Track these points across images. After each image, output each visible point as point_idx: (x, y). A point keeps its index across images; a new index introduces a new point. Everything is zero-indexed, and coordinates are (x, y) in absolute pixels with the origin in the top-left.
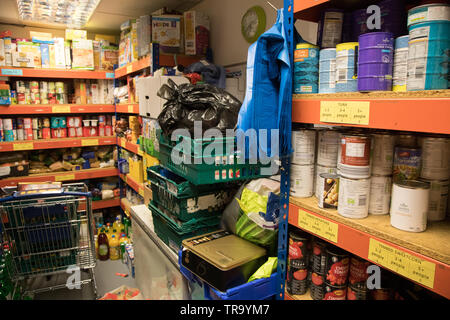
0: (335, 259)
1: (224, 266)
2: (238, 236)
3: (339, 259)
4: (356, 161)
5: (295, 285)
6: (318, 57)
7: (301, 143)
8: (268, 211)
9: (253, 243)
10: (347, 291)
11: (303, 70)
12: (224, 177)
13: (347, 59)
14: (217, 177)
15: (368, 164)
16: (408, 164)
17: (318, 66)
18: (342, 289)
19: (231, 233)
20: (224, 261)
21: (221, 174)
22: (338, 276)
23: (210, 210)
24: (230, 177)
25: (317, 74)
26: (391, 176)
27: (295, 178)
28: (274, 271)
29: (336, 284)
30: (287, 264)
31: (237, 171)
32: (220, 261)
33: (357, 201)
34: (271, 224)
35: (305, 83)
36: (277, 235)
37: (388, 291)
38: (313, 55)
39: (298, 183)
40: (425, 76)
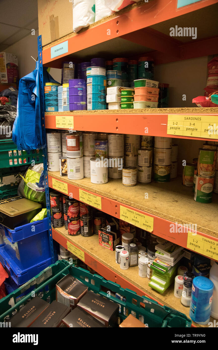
0: (70, 204)
1: (12, 214)
2: (27, 199)
3: (72, 203)
4: (72, 149)
5: (55, 222)
6: (57, 90)
7: (51, 140)
8: (40, 182)
9: (35, 201)
10: (80, 221)
11: (49, 98)
12: (16, 163)
13: (66, 93)
14: (11, 163)
15: (79, 150)
16: (100, 149)
17: (57, 96)
18: (77, 220)
19: (23, 197)
20: (13, 212)
21: (13, 162)
22: (73, 213)
23: (12, 185)
24: (20, 163)
25: (57, 100)
26: (94, 156)
27: (50, 161)
28: (45, 216)
29: (72, 218)
30: (51, 211)
31: (24, 159)
32: (10, 212)
33: (75, 171)
34: (41, 188)
35: (50, 106)
36: (45, 195)
37: (101, 219)
38: (54, 90)
39: (51, 164)
40: (92, 103)
